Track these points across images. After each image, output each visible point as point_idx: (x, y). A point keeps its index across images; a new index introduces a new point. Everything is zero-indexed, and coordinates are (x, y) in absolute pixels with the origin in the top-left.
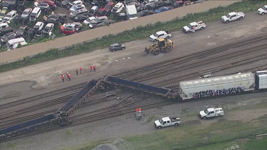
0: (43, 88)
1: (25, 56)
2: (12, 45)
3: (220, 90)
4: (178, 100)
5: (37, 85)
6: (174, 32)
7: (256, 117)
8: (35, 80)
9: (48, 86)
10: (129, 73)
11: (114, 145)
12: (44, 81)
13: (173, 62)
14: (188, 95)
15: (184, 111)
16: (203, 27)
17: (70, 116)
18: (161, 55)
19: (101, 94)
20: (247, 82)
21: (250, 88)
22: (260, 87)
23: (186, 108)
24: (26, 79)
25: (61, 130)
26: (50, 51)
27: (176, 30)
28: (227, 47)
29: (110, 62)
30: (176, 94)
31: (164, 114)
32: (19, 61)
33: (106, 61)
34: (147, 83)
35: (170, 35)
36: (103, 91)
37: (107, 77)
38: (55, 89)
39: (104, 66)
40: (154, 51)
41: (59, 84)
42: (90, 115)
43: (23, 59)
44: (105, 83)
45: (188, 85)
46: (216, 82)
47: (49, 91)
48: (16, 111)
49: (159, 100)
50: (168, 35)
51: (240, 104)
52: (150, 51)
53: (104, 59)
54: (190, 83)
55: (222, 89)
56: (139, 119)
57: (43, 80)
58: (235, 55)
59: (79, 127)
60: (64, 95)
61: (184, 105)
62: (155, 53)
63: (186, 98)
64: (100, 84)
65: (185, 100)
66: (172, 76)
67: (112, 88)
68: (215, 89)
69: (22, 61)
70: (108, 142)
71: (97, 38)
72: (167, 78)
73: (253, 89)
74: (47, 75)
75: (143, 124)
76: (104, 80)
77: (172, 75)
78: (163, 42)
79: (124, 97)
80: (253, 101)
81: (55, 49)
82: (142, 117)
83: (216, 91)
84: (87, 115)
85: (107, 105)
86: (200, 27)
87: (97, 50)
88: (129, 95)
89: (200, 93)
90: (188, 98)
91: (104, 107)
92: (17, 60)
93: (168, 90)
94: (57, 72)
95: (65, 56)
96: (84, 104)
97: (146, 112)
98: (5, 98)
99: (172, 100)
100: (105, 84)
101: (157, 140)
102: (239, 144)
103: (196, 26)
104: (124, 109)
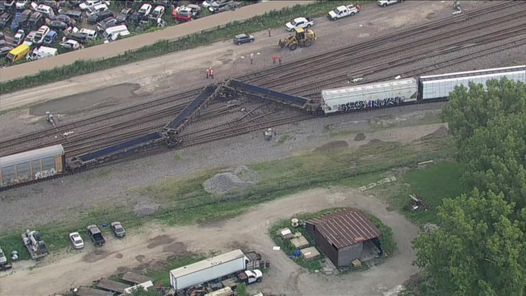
0: (148, 94)
1: (127, 50)
2: (110, 35)
3: (373, 102)
4: (319, 113)
5: (140, 89)
6: (317, 19)
7: (418, 137)
8: (138, 82)
9: (155, 91)
10: (257, 74)
11: (235, 175)
12: (149, 85)
13: (315, 59)
14: (332, 107)
15: (327, 128)
16: (353, 12)
17: (180, 135)
18: (299, 50)
19: (221, 104)
20: (408, 90)
21: (411, 98)
22: (424, 97)
23: (329, 123)
24: (126, 82)
25: (168, 153)
26: (159, 43)
27: (320, 16)
28: (384, 40)
29: (234, 59)
30: (316, 105)
31: (301, 132)
32: (119, 56)
33: (230, 57)
34: (279, 90)
35: (311, 23)
36: (223, 100)
37: (229, 81)
38: (162, 96)
39: (226, 65)
40: (291, 44)
41: (169, 89)
42: (207, 132)
43: (124, 54)
44: (227, 89)
45: (333, 95)
46: (368, 90)
47: (155, 99)
48: (112, 126)
49: (295, 113)
50: (309, 23)
51: (397, 119)
52: (286, 45)
53: (226, 55)
54: (335, 91)
55: (376, 99)
56: (269, 138)
57: (147, 83)
58: (393, 51)
59: (191, 149)
60: (175, 104)
61: (327, 121)
62: (292, 48)
63: (329, 111)
64: (220, 91)
65: (328, 114)
66: (312, 80)
67: (235, 96)
68: (366, 99)
69: (123, 56)
70: (227, 170)
71: (219, 26)
72: (305, 82)
73: (416, 99)
74: (155, 76)
75: (273, 146)
76: (226, 85)
77: (313, 78)
78: (302, 34)
79: (251, 108)
80: (414, 115)
81: (164, 41)
82: (273, 136)
83: (368, 102)
84: (203, 133)
85: (228, 118)
86: (350, 13)
87: (219, 42)
88: (257, 106)
89: (347, 105)
90: (332, 111)
91: (224, 122)
92: (117, 55)
93: (307, 100)
94: (166, 72)
95: (178, 50)
96: (199, 118)
97: (277, 129)
98: (99, 107)
99: (312, 113)
100: (227, 91)
101: (291, 169)
102: (395, 175)
103: (345, 11)
104: (250, 125)
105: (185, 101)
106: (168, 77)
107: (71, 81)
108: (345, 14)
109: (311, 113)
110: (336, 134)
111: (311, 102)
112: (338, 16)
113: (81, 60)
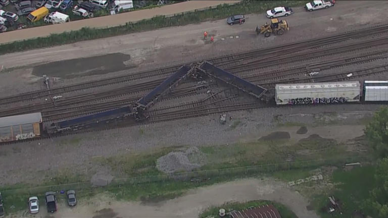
0: (135, 66)
1: (128, 21)
2: (117, 6)
3: (320, 99)
4: (272, 102)
5: (130, 60)
6: (296, 8)
7: (354, 136)
8: (129, 53)
9: (141, 63)
10: (230, 58)
11: (185, 155)
12: (138, 57)
13: (283, 49)
14: (283, 100)
15: (276, 117)
16: (328, 6)
17: (150, 109)
18: (272, 37)
19: (192, 84)
20: (352, 93)
21: (355, 99)
22: (366, 99)
23: (279, 114)
24: (120, 52)
25: (135, 127)
26: (156, 17)
27: (299, 6)
28: (349, 35)
30: (272, 95)
31: (252, 119)
32: (120, 27)
34: (241, 76)
35: (289, 13)
36: (194, 80)
37: (203, 63)
38: (146, 70)
39: (207, 45)
40: (265, 32)
41: (153, 63)
42: (172, 110)
43: (125, 24)
44: (198, 70)
45: (284, 90)
46: (316, 89)
47: (139, 71)
50: (287, 12)
51: (339, 116)
52: (261, 32)
54: (286, 87)
55: (323, 97)
56: (224, 123)
57: (137, 55)
58: (352, 48)
59: (155, 125)
60: (153, 79)
61: (277, 111)
62: (267, 35)
63: (280, 103)
64: (193, 72)
65: (280, 105)
66: (275, 68)
67: (205, 77)
68: (314, 96)
69: (124, 27)
70: (180, 149)
71: (210, 7)
72: (269, 70)
73: (358, 100)
74: (145, 49)
75: (225, 130)
76: (199, 67)
79: (216, 91)
80: (354, 115)
81: (161, 16)
83: (315, 99)
84: (169, 111)
85: (194, 98)
86: (324, 6)
87: (207, 22)
88: (222, 89)
89: (297, 99)
90: (283, 103)
91: (190, 101)
92: (119, 26)
93: (264, 90)
94: (155, 46)
95: (170, 26)
96: (171, 95)
97: (233, 114)
101: (235, 155)
102: (323, 174)
103: (320, 4)
104: (211, 107)
105: (162, 77)
106: (156, 50)
107: (75, 46)
108: (320, 7)
109: (264, 102)
110: (283, 125)
111: (267, 92)
112: (314, 8)
113: (87, 27)
